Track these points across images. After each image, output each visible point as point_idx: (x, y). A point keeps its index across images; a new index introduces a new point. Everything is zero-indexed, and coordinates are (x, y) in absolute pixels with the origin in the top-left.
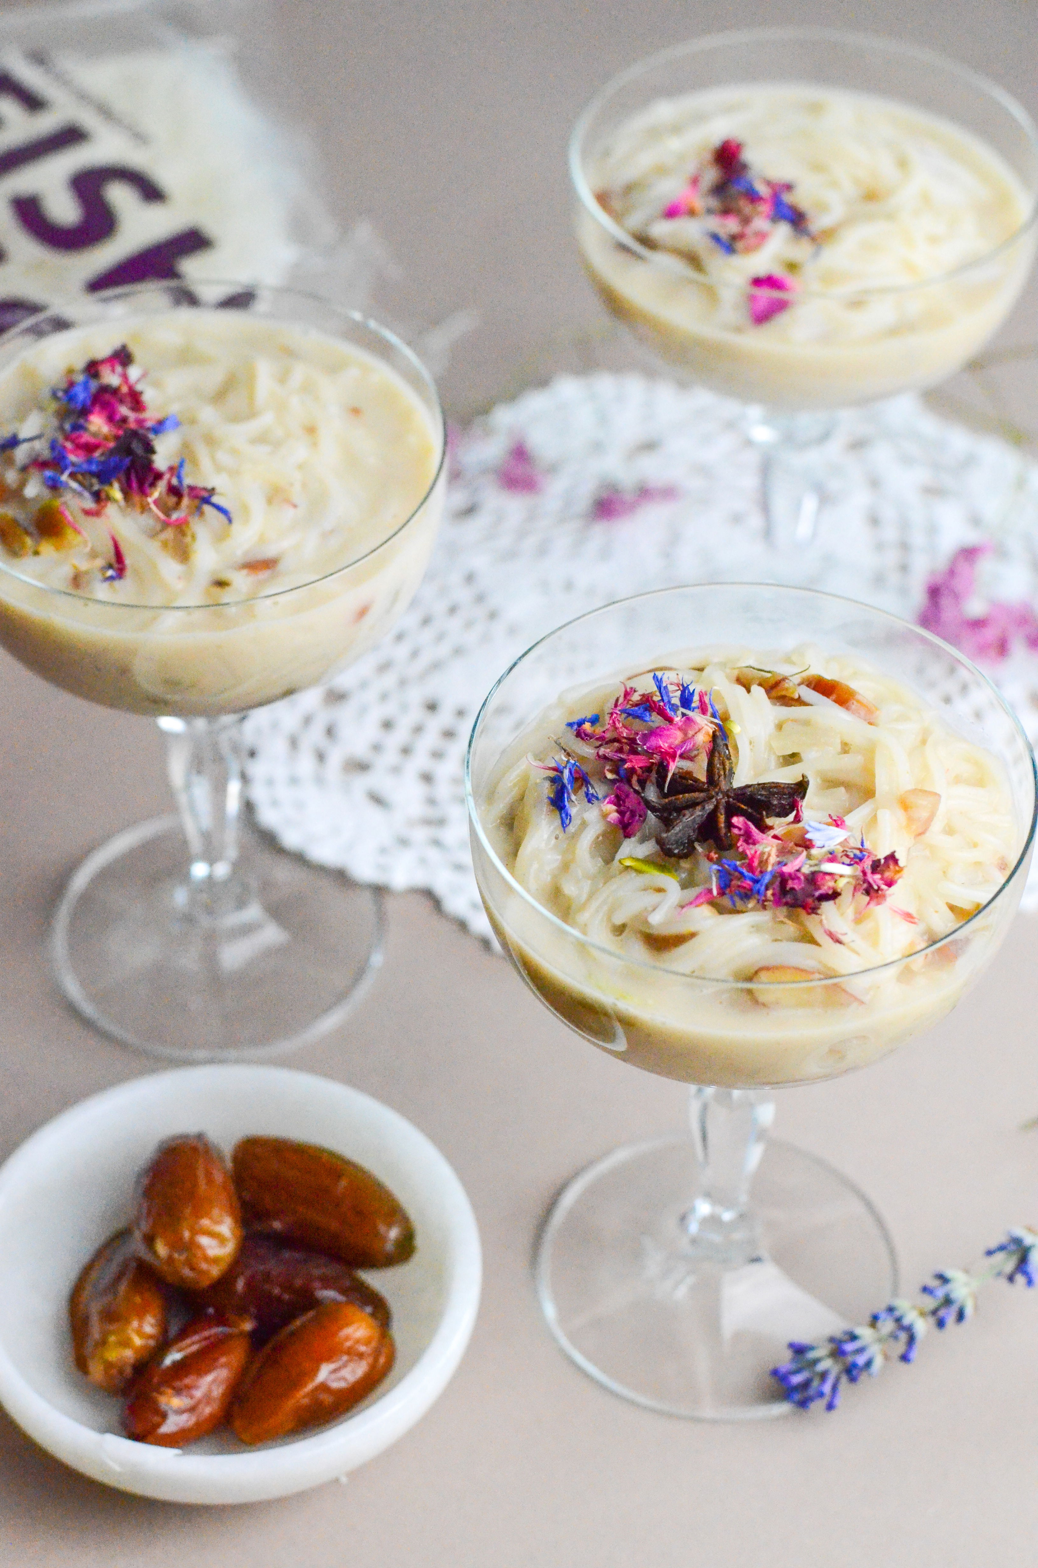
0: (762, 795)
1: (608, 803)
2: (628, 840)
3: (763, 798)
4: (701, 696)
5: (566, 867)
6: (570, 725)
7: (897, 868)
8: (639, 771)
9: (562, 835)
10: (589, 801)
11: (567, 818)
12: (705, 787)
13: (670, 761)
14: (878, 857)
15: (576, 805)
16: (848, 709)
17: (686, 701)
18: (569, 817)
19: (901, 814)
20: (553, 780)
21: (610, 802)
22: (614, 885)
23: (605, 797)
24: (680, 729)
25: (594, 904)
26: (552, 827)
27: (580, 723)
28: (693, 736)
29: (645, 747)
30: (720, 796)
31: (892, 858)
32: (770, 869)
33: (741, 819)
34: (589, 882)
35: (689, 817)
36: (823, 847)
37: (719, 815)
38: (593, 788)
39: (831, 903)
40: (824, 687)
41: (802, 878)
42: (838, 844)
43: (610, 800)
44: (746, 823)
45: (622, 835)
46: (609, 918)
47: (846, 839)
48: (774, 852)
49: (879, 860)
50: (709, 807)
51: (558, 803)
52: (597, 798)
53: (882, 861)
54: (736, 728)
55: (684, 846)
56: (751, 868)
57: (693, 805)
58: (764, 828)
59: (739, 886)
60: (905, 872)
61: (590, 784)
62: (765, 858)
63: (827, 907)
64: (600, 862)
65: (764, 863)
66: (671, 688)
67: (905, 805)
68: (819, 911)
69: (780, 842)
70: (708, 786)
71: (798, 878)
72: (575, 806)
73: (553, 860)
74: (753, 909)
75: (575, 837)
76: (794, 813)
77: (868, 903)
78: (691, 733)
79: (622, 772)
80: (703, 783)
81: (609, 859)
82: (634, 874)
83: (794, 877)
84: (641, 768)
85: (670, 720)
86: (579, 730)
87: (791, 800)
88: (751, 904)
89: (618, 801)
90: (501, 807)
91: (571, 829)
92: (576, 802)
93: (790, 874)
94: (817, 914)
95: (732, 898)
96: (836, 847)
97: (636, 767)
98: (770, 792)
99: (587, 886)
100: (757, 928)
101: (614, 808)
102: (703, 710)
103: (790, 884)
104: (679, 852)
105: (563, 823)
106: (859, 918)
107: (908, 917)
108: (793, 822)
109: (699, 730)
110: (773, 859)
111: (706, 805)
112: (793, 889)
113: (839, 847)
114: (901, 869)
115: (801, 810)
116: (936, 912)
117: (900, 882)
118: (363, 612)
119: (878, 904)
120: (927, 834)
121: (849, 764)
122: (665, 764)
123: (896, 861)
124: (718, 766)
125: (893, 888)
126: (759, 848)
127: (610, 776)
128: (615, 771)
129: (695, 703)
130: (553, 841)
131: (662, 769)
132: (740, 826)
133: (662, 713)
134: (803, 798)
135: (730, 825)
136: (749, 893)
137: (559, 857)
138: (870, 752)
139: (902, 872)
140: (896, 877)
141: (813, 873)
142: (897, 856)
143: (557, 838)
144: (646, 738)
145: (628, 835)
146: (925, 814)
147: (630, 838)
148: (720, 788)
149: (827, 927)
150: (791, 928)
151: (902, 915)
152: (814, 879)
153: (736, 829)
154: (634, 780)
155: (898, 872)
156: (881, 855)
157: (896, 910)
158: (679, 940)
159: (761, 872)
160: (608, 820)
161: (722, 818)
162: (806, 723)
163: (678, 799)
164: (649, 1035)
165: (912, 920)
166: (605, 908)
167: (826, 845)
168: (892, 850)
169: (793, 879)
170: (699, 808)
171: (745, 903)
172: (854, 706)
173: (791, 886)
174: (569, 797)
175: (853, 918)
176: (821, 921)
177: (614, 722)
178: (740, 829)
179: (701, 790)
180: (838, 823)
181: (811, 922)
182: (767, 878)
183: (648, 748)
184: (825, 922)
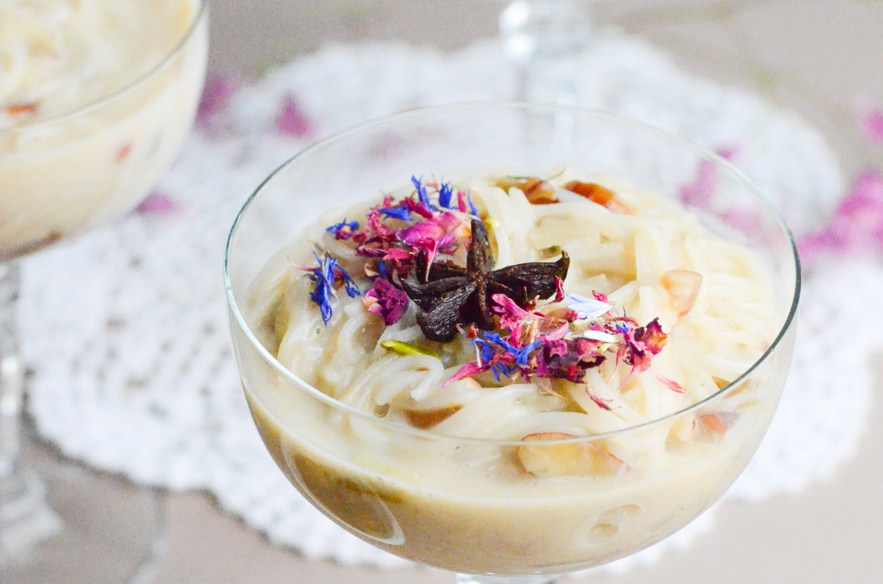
0: (523, 275)
1: (369, 296)
2: (389, 327)
3: (524, 278)
4: (460, 196)
5: (328, 358)
6: (329, 229)
7: (661, 335)
8: (399, 264)
9: (323, 329)
10: (350, 294)
11: (328, 312)
12: (465, 272)
13: (429, 251)
14: (641, 326)
15: (336, 299)
16: (607, 207)
17: (444, 200)
18: (329, 310)
19: (663, 292)
20: (312, 278)
21: (371, 295)
22: (375, 369)
23: (365, 292)
24: (439, 225)
25: (357, 388)
26: (313, 321)
27: (340, 227)
28: (453, 230)
29: (404, 242)
30: (481, 278)
31: (655, 325)
32: (532, 341)
33: (502, 296)
34: (351, 368)
35: (450, 298)
36: (586, 318)
37: (480, 294)
38: (353, 283)
39: (596, 369)
40: (583, 190)
41: (566, 345)
42: (601, 316)
43: (371, 293)
44: (507, 300)
45: (383, 324)
46: (372, 400)
47: (608, 312)
48: (536, 325)
49: (642, 328)
50: (470, 289)
51: (318, 298)
52: (359, 294)
53: (646, 329)
54: (495, 224)
55: (446, 328)
56: (513, 341)
57: (453, 288)
58: (526, 307)
59: (501, 359)
60: (669, 338)
61: (351, 280)
62: (527, 331)
63: (591, 374)
64: (362, 351)
65: (526, 336)
66: (429, 190)
67: (667, 284)
68: (584, 379)
69: (541, 317)
70: (468, 272)
71: (562, 345)
72: (336, 301)
73: (315, 352)
74: (517, 382)
75: (337, 330)
76: (555, 294)
77: (633, 370)
78: (450, 228)
79: (382, 267)
80: (464, 269)
81: (370, 348)
82: (396, 357)
83: (555, 344)
84: (401, 260)
85: (429, 216)
86: (338, 234)
87: (552, 279)
88: (515, 377)
89: (379, 294)
90: (262, 310)
91: (333, 322)
92: (337, 297)
93: (553, 342)
94: (583, 382)
95: (496, 372)
96: (598, 319)
97: (396, 259)
98: (530, 272)
99: (349, 372)
100: (522, 401)
101: (376, 299)
102: (462, 208)
103: (553, 352)
104: (440, 333)
105: (324, 317)
106: (624, 387)
107: (675, 386)
108: (554, 301)
109: (459, 224)
110: (535, 333)
111: (467, 288)
112: (556, 356)
113: (601, 319)
114: (665, 337)
115: (562, 289)
116: (703, 385)
117: (664, 349)
118: (124, 152)
119: (643, 370)
120: (690, 314)
121: (611, 253)
122: (425, 254)
123: (658, 328)
124: (478, 252)
125: (657, 355)
126: (522, 323)
127: (370, 273)
128: (375, 268)
129: (454, 201)
130: (315, 334)
131: (422, 259)
132: (502, 304)
133: (420, 210)
134: (564, 277)
135: (491, 303)
136: (512, 365)
137: (321, 350)
138: (629, 243)
139: (666, 340)
140: (660, 345)
141: (577, 340)
142: (660, 322)
143: (318, 332)
144: (405, 234)
145: (389, 323)
146: (687, 292)
147: (391, 325)
148: (480, 272)
149: (592, 394)
150: (556, 399)
151: (668, 384)
152: (576, 346)
153: (497, 308)
154: (395, 274)
155: (662, 339)
156: (644, 323)
157: (660, 377)
158: (443, 414)
159: (523, 346)
160: (369, 310)
161: (483, 298)
162: (566, 218)
163: (438, 284)
164: (417, 511)
165: (679, 390)
166: (368, 391)
167: (589, 317)
168: (654, 317)
169: (556, 347)
170: (460, 290)
171: (509, 377)
172: (613, 205)
173: (555, 353)
174: (329, 293)
175: (619, 386)
176: (587, 388)
177: (373, 222)
178: (501, 307)
179: (461, 275)
180: (600, 297)
181: (575, 391)
182: (530, 349)
183: (407, 241)
184: (590, 389)
